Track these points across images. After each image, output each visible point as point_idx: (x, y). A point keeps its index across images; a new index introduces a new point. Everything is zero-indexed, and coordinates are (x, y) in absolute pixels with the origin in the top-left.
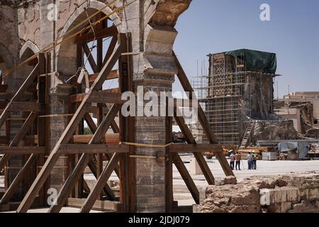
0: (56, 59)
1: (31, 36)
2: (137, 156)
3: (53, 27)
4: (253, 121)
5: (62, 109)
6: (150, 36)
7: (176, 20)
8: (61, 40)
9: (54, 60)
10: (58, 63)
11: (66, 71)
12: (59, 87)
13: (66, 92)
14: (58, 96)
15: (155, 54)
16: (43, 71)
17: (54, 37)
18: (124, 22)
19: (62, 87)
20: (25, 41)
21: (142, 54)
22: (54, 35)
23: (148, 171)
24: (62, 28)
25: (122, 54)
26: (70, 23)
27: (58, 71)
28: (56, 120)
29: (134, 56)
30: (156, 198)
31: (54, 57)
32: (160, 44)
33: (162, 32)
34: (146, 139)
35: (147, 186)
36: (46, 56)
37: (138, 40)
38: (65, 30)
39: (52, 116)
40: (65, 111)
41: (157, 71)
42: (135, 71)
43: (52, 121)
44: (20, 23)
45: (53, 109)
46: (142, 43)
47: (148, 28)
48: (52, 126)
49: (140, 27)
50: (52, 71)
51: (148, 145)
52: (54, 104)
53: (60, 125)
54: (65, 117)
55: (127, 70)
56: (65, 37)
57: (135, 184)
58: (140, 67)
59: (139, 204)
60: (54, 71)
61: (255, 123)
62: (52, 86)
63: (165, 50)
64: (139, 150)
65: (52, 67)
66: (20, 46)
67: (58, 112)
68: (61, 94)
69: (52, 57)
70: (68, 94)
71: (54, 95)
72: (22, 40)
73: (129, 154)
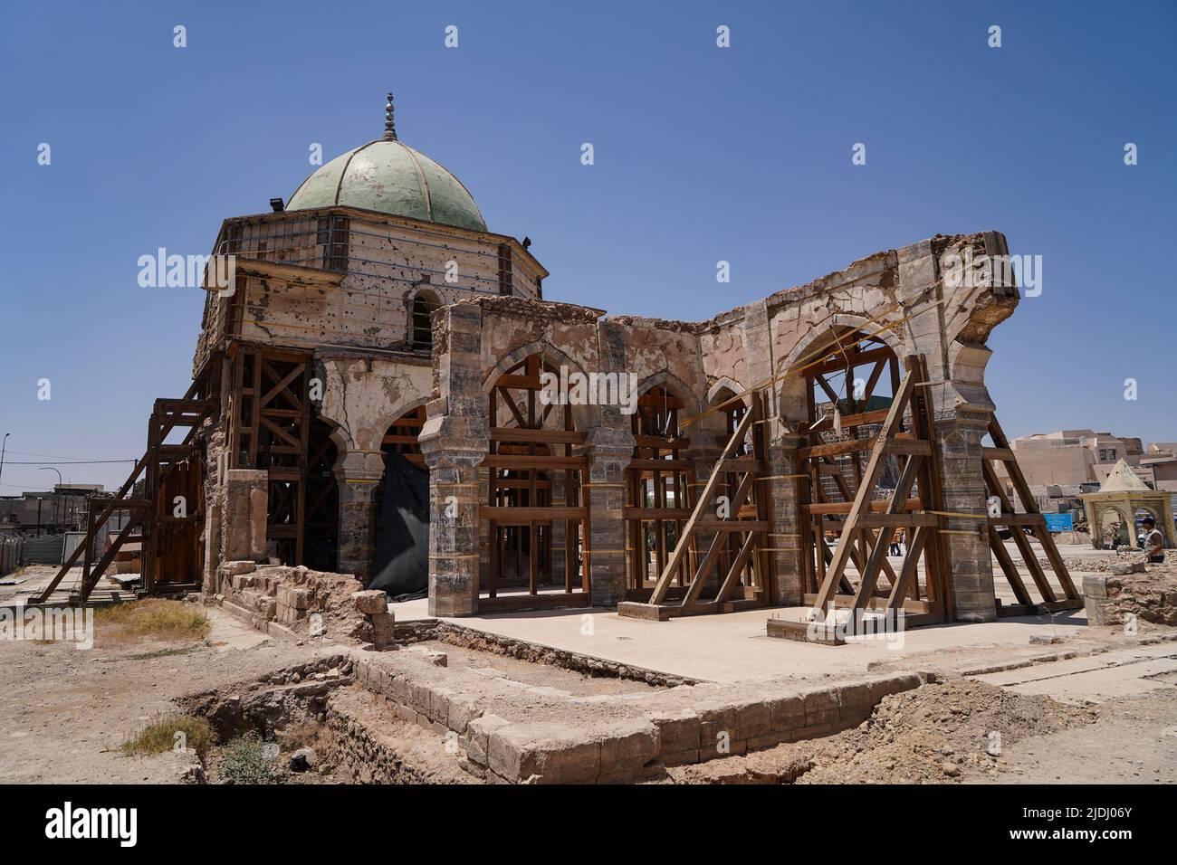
0: (778, 399)
1: (727, 371)
2: (951, 532)
3: (769, 356)
4: (884, 491)
5: (789, 468)
6: (959, 357)
7: (988, 334)
8: (784, 374)
9: (774, 400)
10: (781, 405)
11: (790, 415)
12: (785, 438)
13: (792, 445)
14: (783, 450)
15: (964, 382)
16: (759, 416)
17: (772, 370)
18: (908, 341)
19: (789, 437)
20: (716, 378)
21: (949, 384)
22: (772, 366)
23: (968, 553)
24: (785, 357)
25: (916, 385)
26: (800, 349)
27: (782, 416)
28: (780, 483)
29: (932, 388)
30: (985, 594)
31: (774, 397)
32: (970, 369)
33: (974, 350)
34: (962, 506)
35: (968, 576)
36: (762, 397)
37: (940, 363)
38: (791, 359)
39: (777, 477)
40: (792, 471)
41: (972, 407)
42: (937, 407)
43: (775, 485)
44: (706, 355)
45: (775, 467)
46: (946, 367)
47: (956, 347)
48: (775, 493)
49: (942, 345)
50: (772, 415)
51: (967, 515)
52: (777, 461)
53: (787, 490)
54: (793, 479)
55: (924, 406)
56: (790, 370)
57: (951, 572)
58: (947, 401)
59: (960, 604)
60: (775, 415)
61: (887, 493)
62: (774, 436)
63: (974, 377)
64: (952, 523)
65: (772, 410)
66: (708, 386)
67: (783, 472)
68: (788, 447)
69: (770, 396)
70: (795, 447)
71: (776, 448)
72: (711, 377)
73: (938, 528)
